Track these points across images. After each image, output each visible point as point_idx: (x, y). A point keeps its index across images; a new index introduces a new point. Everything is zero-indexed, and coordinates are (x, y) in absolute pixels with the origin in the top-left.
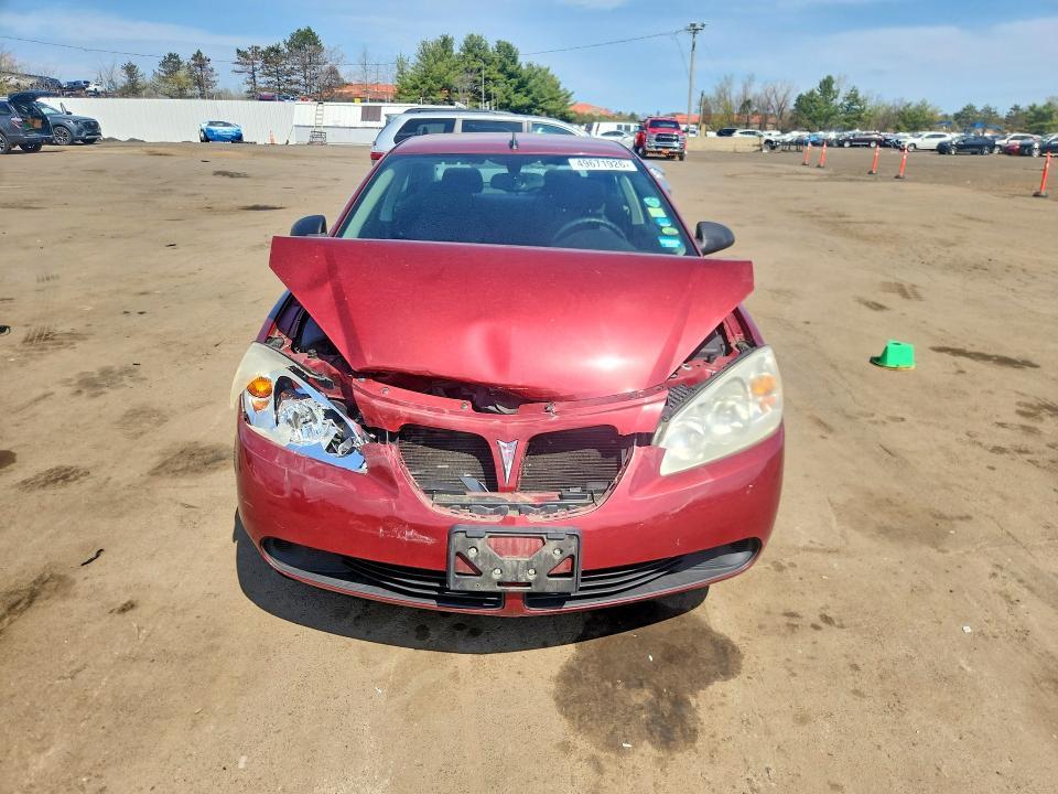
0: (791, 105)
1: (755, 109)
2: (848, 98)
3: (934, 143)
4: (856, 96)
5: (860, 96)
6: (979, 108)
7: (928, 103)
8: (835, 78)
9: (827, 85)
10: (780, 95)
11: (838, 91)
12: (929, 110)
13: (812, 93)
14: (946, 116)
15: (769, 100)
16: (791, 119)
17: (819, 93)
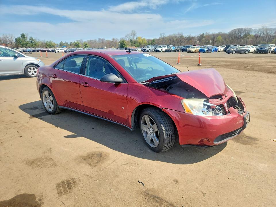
0: (14, 41)
1: (2, 42)
2: (30, 39)
3: (63, 51)
4: (32, 39)
5: (34, 39)
6: (64, 42)
7: (52, 41)
8: (25, 34)
9: (23, 36)
10: (10, 38)
11: (27, 38)
12: (53, 43)
13: (19, 38)
14: (57, 44)
15: (6, 39)
16: (15, 45)
17: (21, 38)
